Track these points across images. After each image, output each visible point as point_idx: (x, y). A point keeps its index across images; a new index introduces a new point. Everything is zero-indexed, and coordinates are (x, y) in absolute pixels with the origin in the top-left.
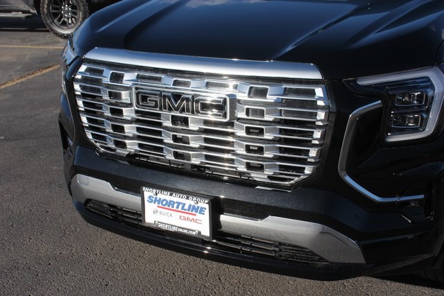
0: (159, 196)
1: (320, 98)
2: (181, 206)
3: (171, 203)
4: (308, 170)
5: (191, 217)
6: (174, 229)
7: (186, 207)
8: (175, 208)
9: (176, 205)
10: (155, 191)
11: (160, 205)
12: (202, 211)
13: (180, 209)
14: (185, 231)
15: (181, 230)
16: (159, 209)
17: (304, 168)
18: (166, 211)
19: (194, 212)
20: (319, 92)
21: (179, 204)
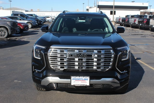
0: (76, 78)
1: (112, 52)
2: (82, 79)
3: (79, 79)
4: (110, 67)
5: (84, 81)
6: (80, 85)
7: (83, 79)
8: (80, 80)
9: (80, 79)
10: (75, 77)
11: (76, 80)
12: (87, 79)
13: (81, 80)
14: (83, 85)
15: (81, 85)
16: (75, 81)
17: (109, 67)
18: (77, 81)
19: (85, 80)
20: (112, 51)
21: (81, 79)
